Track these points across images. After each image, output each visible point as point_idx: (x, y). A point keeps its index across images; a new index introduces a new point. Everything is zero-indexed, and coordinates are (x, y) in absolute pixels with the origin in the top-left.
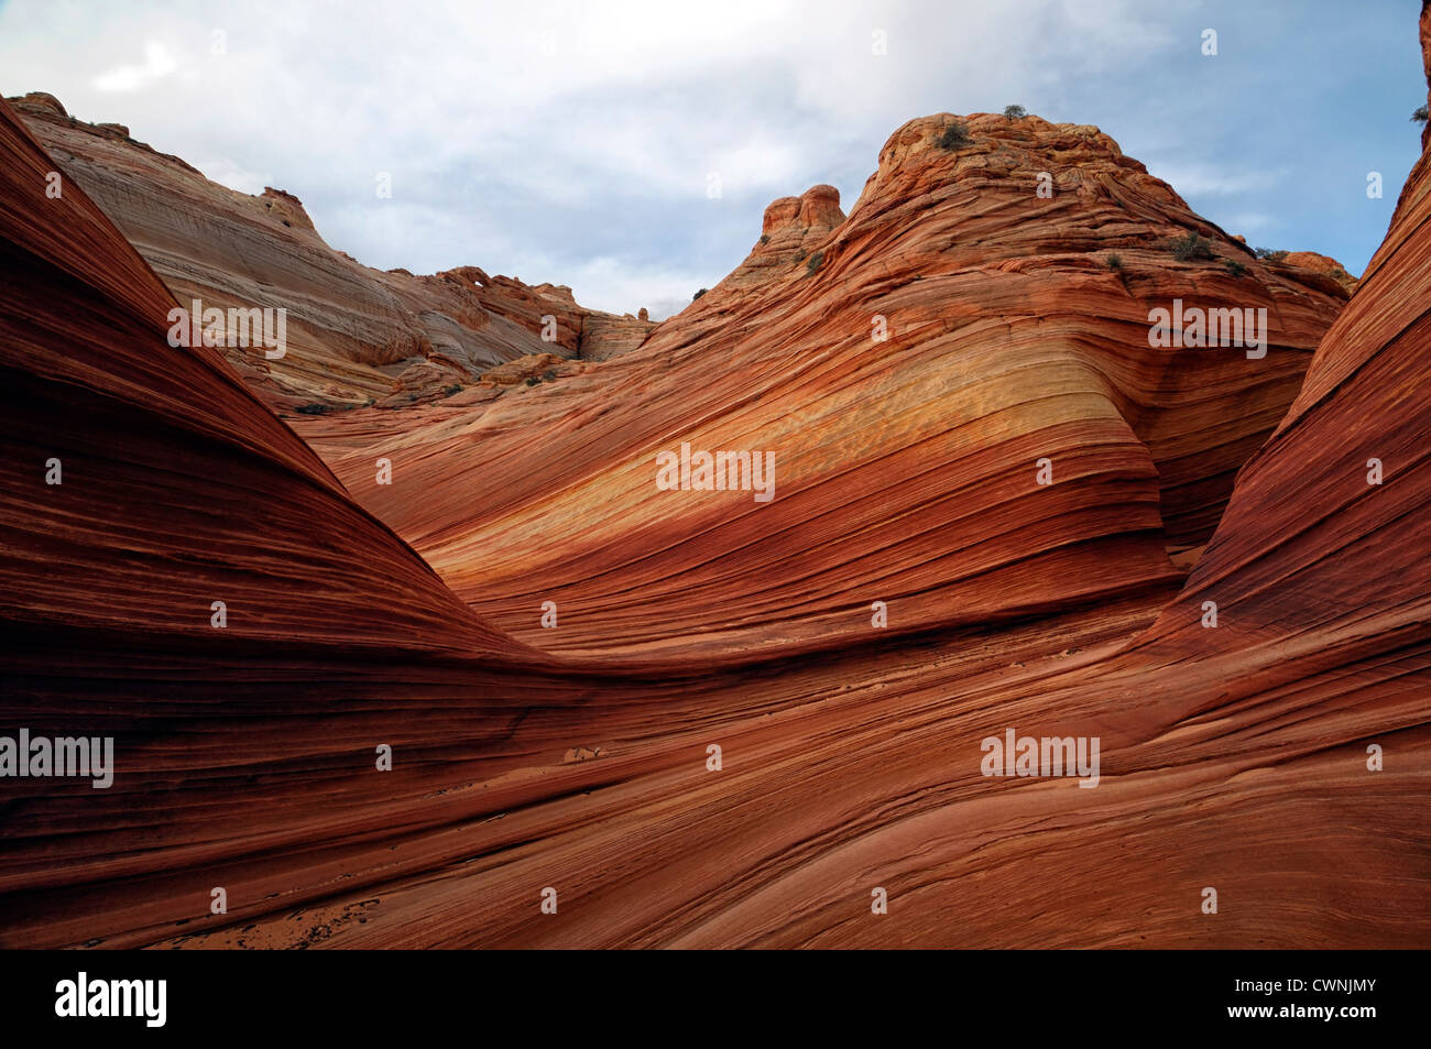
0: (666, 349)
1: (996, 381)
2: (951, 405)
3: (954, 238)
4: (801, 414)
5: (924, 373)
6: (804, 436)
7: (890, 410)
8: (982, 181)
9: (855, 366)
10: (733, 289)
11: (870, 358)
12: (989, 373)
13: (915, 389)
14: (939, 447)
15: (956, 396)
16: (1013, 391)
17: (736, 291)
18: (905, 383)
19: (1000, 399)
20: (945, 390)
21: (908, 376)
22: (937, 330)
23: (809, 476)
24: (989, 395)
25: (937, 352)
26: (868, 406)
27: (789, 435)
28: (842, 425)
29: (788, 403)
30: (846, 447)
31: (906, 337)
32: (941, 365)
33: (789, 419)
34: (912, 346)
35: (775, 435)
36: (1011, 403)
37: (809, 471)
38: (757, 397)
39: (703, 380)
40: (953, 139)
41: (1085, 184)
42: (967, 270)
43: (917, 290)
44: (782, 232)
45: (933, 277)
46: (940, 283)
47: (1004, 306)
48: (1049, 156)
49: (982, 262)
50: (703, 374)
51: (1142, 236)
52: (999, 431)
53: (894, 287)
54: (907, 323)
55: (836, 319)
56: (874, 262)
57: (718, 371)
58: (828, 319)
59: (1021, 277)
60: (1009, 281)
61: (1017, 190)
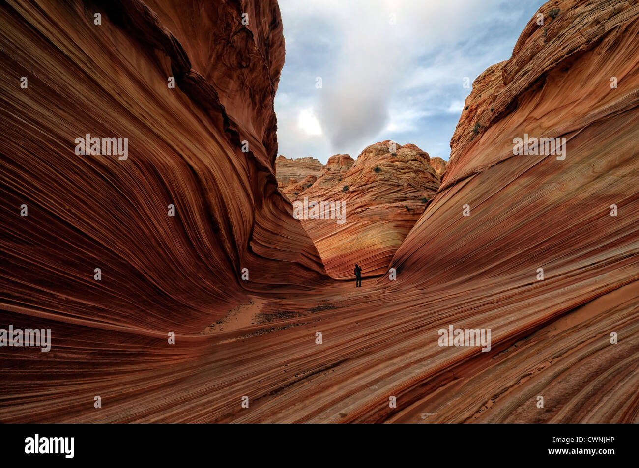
1: (379, 237)
2: (371, 241)
3: (376, 197)
5: (368, 233)
6: (346, 245)
7: (362, 241)
8: (383, 182)
9: (356, 230)
11: (358, 228)
12: (378, 235)
13: (366, 237)
14: (369, 249)
16: (382, 239)
19: (379, 241)
20: (371, 238)
21: (365, 234)
22: (371, 223)
26: (358, 239)
27: (343, 244)
28: (353, 243)
30: (354, 247)
31: (365, 224)
32: (370, 232)
33: (343, 240)
34: (366, 226)
35: (341, 243)
38: (336, 234)
39: (322, 226)
40: (377, 170)
41: (405, 183)
42: (378, 206)
43: (368, 212)
44: (334, 167)
45: (371, 208)
46: (372, 211)
47: (383, 218)
48: (400, 172)
49: (381, 204)
50: (322, 224)
51: (416, 197)
52: (379, 247)
53: (363, 211)
54: (365, 221)
55: (351, 217)
56: (359, 200)
57: (325, 224)
58: (350, 216)
59: (388, 210)
60: (385, 211)
61: (390, 185)
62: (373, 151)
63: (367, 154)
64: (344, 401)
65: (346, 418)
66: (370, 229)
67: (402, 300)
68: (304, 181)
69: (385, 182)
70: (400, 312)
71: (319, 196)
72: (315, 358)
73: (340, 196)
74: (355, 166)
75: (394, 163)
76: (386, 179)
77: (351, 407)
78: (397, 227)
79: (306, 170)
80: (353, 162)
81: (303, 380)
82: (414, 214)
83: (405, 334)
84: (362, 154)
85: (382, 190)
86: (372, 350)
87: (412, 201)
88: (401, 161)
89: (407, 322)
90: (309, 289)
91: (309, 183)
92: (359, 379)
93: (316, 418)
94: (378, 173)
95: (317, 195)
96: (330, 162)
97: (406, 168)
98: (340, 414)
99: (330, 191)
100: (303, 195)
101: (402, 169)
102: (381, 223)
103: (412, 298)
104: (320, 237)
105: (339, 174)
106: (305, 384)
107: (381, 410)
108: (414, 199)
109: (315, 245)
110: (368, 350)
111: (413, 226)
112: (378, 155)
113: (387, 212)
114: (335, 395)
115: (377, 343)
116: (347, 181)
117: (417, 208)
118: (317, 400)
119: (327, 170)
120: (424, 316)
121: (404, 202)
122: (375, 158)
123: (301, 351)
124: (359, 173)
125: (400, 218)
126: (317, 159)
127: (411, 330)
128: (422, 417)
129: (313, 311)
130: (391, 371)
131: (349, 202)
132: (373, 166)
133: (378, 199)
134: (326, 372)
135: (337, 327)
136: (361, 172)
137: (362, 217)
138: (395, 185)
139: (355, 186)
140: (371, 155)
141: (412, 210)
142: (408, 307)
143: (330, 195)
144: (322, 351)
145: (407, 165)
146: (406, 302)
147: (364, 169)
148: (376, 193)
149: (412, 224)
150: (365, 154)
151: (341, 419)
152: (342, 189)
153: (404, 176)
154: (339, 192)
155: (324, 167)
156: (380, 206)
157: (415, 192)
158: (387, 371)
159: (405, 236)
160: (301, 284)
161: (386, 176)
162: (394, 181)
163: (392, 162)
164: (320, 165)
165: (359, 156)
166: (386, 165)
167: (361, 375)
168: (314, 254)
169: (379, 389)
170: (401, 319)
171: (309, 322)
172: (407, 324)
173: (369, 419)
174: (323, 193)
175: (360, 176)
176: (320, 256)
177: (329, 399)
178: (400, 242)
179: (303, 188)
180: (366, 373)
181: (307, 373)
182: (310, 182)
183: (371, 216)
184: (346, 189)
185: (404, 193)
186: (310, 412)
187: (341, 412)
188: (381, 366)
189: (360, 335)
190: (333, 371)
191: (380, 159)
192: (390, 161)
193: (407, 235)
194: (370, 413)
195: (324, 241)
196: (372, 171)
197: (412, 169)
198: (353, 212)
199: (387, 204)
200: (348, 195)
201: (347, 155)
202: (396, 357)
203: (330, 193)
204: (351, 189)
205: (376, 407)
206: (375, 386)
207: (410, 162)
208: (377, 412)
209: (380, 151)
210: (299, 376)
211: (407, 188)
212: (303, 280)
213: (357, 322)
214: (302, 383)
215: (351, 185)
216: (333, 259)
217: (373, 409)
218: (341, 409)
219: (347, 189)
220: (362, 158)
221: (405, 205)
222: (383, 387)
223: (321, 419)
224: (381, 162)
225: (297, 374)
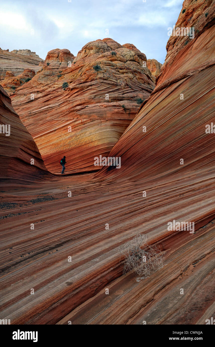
0: (23, 103)
1: (97, 134)
2: (89, 138)
3: (95, 96)
4: (65, 136)
5: (86, 131)
6: (65, 141)
7: (80, 138)
8: (102, 81)
9: (74, 127)
10: (40, 83)
11: (77, 126)
12: (96, 133)
13: (84, 134)
14: (87, 146)
15: (91, 136)
16: (99, 137)
17: (41, 84)
18: (83, 132)
19: (97, 138)
20: (89, 135)
21: (84, 131)
22: (89, 121)
23: (66, 149)
24: (95, 137)
25: (89, 126)
26: (76, 136)
27: (62, 140)
28: (72, 140)
29: (62, 133)
30: (73, 144)
31: (84, 122)
32: (89, 129)
33: (62, 137)
34: (85, 124)
35: (60, 140)
36: (99, 139)
37: (66, 148)
38: (55, 130)
39: (41, 122)
40: (97, 68)
41: (123, 83)
42: (97, 104)
43: (87, 110)
44: (53, 62)
45: (90, 106)
46: (91, 109)
47: (102, 117)
48: (118, 71)
49: (100, 102)
50: (41, 120)
51: (132, 97)
52: (96, 144)
53: (82, 109)
54: (84, 118)
55: (71, 114)
56: (79, 98)
57: (44, 120)
58: (69, 113)
59: (106, 109)
60: (103, 109)
61: (109, 84)
62: (94, 48)
63: (87, 51)
64: (69, 273)
65: (72, 286)
66: (89, 127)
67: (117, 191)
68: (22, 75)
69: (104, 81)
70: (115, 200)
71: (38, 92)
72: (39, 241)
73: (60, 93)
74: (75, 63)
75: (114, 62)
76: (105, 78)
77: (76, 277)
78: (114, 125)
79: (23, 63)
80: (73, 59)
81: (29, 259)
82: (129, 114)
83: (121, 217)
84: (82, 50)
85: (101, 89)
86: (92, 231)
87: (129, 101)
88: (120, 60)
89: (122, 208)
90: (29, 183)
91: (27, 78)
92: (82, 255)
93: (45, 287)
94: (98, 71)
95: (36, 90)
96: (49, 56)
97: (124, 68)
98: (67, 283)
99: (50, 87)
100: (21, 89)
101: (121, 69)
102: (99, 121)
103: (126, 189)
104: (39, 133)
105: (58, 70)
106: (31, 262)
107: (102, 277)
108: (130, 99)
109: (35, 141)
110: (88, 232)
111: (128, 125)
112: (98, 52)
113: (105, 111)
114: (61, 269)
115: (97, 226)
116: (67, 78)
117: (133, 109)
118: (43, 274)
119: (46, 65)
120: (137, 203)
121: (121, 102)
122: (95, 55)
123: (25, 235)
124: (79, 70)
125: (116, 117)
126: (35, 53)
127: (126, 214)
128: (137, 281)
129: (34, 202)
130: (110, 246)
131: (69, 99)
132: (92, 63)
133: (97, 98)
134: (50, 252)
135: (59, 214)
136: (82, 69)
137: (81, 115)
138: (113, 84)
139: (74, 83)
140: (92, 52)
141: (128, 109)
142: (123, 196)
143: (50, 92)
144: (46, 234)
145: (126, 65)
146: (120, 193)
147: (84, 66)
148: (95, 91)
149: (127, 123)
150: (85, 51)
151: (67, 287)
152: (61, 85)
153: (122, 76)
154: (59, 88)
155: (43, 62)
156: (99, 104)
157: (131, 92)
158: (107, 247)
159: (121, 134)
160: (20, 178)
161: (105, 75)
162: (113, 80)
163: (112, 61)
164: (38, 59)
165: (79, 53)
166: (105, 63)
167: (84, 251)
168: (33, 149)
169: (100, 261)
170: (117, 206)
171: (30, 211)
172: (122, 210)
173: (92, 285)
174: (42, 89)
175: (80, 73)
176: (40, 151)
177: (56, 272)
178: (116, 140)
179: (21, 82)
180: (88, 249)
181: (32, 254)
182: (28, 76)
183: (89, 115)
184: (65, 85)
185: (122, 93)
186: (38, 283)
187: (67, 281)
188: (101, 243)
189: (80, 220)
190: (57, 250)
191: (100, 57)
192: (109, 59)
193: (122, 133)
194: (93, 280)
195: (43, 137)
196: (92, 68)
197: (130, 69)
198: (73, 109)
199: (106, 103)
200: (68, 92)
201: (67, 50)
202: (114, 235)
203: (50, 89)
204: (71, 86)
205: (98, 275)
206: (96, 259)
207: (129, 62)
208: (99, 279)
209: (100, 49)
210: (24, 256)
211: (125, 88)
212: (22, 174)
213: (77, 210)
214: (28, 262)
215: (71, 82)
216: (52, 155)
217: (95, 277)
218: (67, 278)
219: (67, 86)
220: (82, 54)
221: (122, 105)
222: (104, 259)
223: (49, 288)
224: (101, 60)
225: (23, 255)
